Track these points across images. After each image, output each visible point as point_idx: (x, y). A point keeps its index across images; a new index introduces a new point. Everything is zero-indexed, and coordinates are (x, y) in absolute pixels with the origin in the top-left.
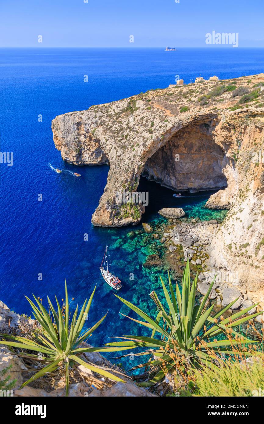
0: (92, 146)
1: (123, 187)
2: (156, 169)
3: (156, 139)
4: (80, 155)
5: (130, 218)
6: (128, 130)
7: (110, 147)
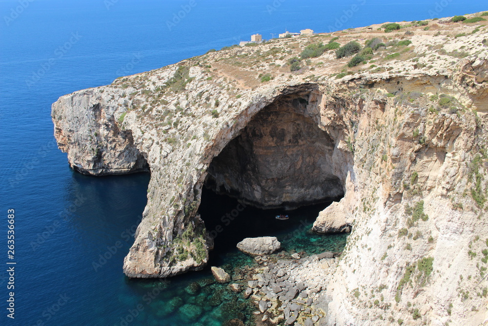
0: (119, 143)
1: (174, 208)
2: (227, 175)
3: (225, 126)
4: (99, 158)
5: (190, 260)
6: (179, 114)
7: (150, 142)
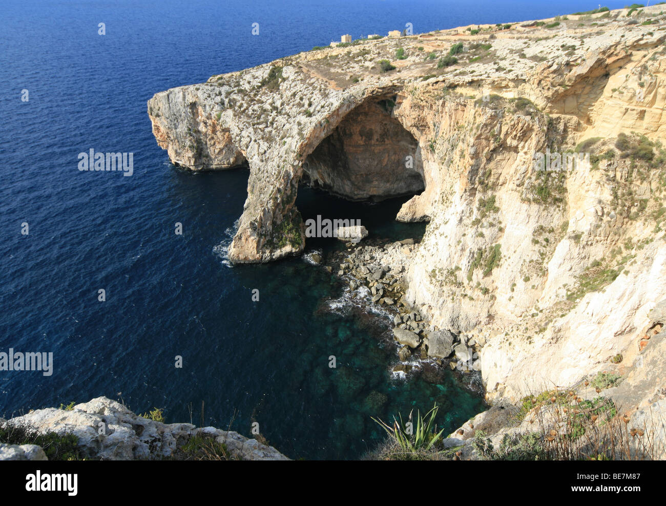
0: (218, 140)
1: (273, 201)
2: (320, 171)
3: (318, 125)
5: (289, 246)
6: (274, 113)
7: (248, 139)
